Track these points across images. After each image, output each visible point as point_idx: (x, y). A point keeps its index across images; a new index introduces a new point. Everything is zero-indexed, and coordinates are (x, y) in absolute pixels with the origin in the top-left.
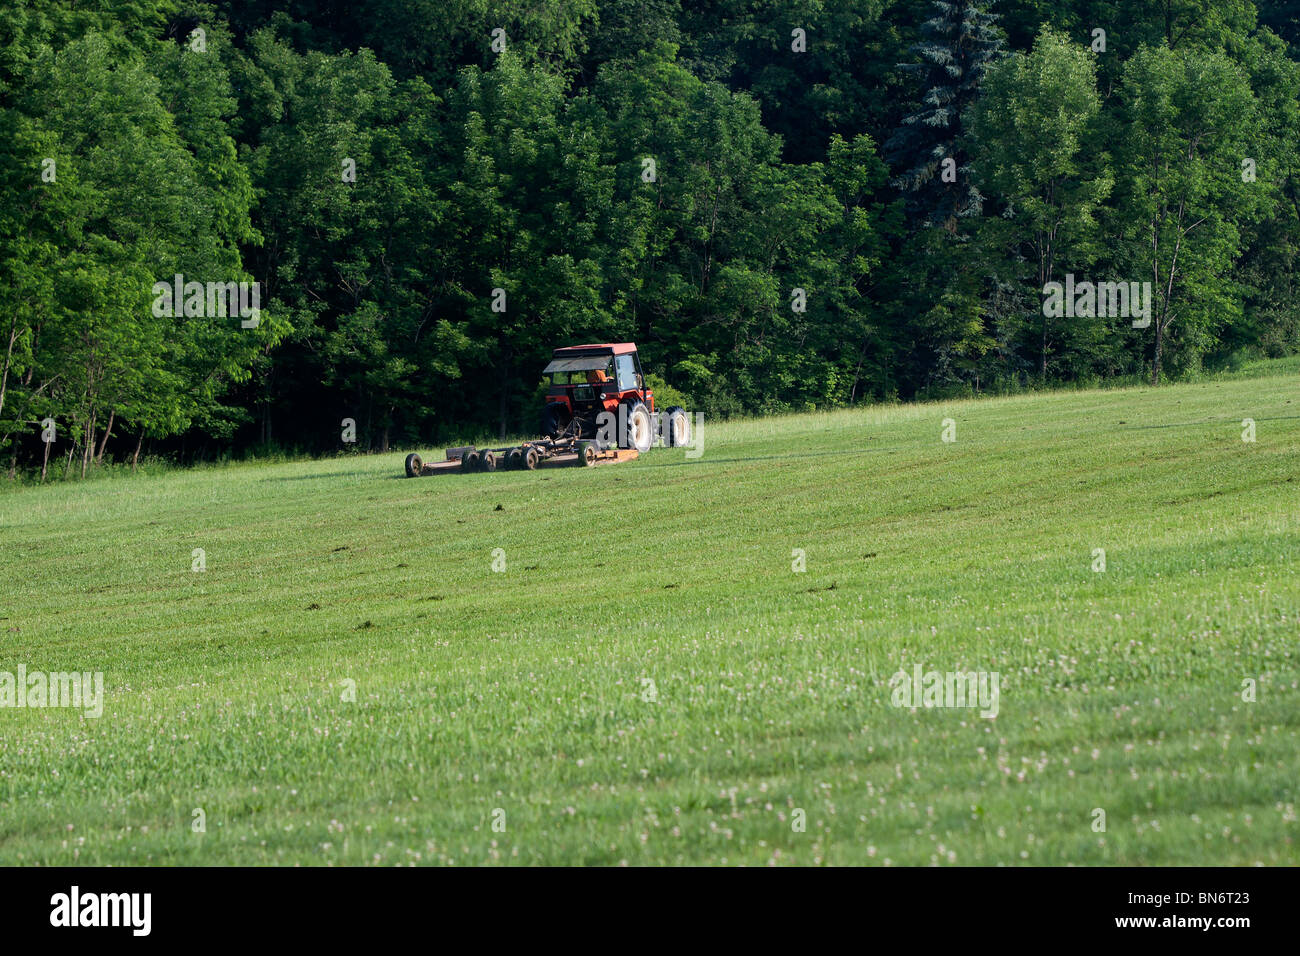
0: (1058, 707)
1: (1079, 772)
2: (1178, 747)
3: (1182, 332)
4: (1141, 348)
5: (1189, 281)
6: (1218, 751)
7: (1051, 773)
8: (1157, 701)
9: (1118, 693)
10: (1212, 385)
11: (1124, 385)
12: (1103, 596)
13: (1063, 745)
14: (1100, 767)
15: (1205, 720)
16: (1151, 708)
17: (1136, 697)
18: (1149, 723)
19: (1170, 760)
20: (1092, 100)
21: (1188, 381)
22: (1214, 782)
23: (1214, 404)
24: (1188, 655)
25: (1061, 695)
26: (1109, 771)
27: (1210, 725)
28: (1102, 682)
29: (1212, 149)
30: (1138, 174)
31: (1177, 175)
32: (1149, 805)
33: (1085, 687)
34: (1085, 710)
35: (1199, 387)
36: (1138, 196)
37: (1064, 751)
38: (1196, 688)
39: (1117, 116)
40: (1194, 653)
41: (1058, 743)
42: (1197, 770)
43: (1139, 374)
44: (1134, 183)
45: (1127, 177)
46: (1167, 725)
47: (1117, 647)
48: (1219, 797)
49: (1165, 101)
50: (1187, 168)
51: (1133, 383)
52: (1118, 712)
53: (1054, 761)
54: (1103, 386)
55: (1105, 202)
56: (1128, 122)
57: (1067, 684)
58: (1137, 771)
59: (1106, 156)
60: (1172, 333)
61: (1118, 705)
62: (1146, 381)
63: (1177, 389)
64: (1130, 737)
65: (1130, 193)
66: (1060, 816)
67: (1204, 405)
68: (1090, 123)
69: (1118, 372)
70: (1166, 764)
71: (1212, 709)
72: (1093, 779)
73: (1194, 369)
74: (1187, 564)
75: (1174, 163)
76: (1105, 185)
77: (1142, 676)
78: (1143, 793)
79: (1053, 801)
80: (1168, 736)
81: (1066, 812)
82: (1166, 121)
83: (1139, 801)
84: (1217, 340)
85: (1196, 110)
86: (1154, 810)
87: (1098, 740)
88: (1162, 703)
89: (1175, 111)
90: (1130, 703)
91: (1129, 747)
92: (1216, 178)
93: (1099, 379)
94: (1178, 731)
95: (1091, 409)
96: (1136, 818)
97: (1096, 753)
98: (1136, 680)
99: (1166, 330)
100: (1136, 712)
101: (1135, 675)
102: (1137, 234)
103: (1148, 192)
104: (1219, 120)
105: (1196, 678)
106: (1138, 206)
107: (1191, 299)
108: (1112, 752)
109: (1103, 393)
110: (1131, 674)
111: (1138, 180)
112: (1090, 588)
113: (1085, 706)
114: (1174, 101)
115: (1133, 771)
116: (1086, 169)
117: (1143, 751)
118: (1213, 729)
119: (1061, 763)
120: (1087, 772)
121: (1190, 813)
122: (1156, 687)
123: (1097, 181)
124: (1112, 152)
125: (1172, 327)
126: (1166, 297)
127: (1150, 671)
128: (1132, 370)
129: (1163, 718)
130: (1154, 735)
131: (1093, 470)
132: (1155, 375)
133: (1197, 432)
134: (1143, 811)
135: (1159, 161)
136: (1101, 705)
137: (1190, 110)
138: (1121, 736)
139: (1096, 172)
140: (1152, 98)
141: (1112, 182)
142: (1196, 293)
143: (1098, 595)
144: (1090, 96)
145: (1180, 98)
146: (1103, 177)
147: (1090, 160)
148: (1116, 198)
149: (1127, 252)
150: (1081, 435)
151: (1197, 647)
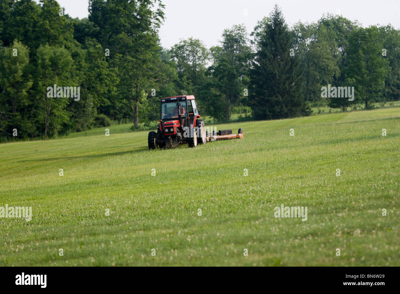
0: (26, 231)
1: (33, 249)
2: (60, 242)
3: (52, 125)
4: (41, 130)
5: (55, 111)
6: (71, 243)
7: (25, 250)
8: (53, 229)
9: (42, 227)
10: (61, 140)
11: (36, 140)
12: (35, 199)
13: (28, 242)
14: (39, 248)
15: (67, 234)
16: (52, 231)
17: (47, 228)
18: (51, 235)
19: (58, 246)
20: (26, 60)
21: (54, 139)
22: (71, 251)
23: (62, 145)
24: (61, 216)
25: (26, 228)
26: (41, 249)
27: (68, 235)
28: (37, 224)
29: (61, 74)
30: (40, 81)
31: (51, 81)
32: (53, 258)
33: (32, 225)
34: (33, 232)
35: (57, 140)
36: (40, 87)
37: (28, 243)
38: (64, 225)
39: (34, 65)
40: (62, 215)
41: (26, 241)
42: (66, 248)
43: (41, 137)
44: (39, 84)
45: (37, 82)
46: (57, 236)
47: (41, 214)
48: (73, 256)
49: (47, 61)
50: (53, 79)
51: (39, 139)
52: (43, 232)
53: (26, 246)
54: (31, 140)
55: (30, 89)
56: (37, 66)
57: (27, 225)
58: (49, 249)
59: (31, 76)
60: (50, 125)
61: (42, 230)
62: (43, 139)
63: (51, 141)
64: (47, 239)
65: (38, 86)
66: (29, 261)
67: (60, 145)
68: (26, 67)
69: (35, 136)
70: (57, 246)
71: (69, 231)
72: (37, 251)
73: (56, 135)
74: (58, 191)
75: (50, 78)
76: (30, 84)
77: (49, 222)
78: (51, 255)
79: (27, 258)
80: (57, 239)
81: (30, 260)
82: (48, 66)
83: (51, 257)
84: (62, 127)
85: (56, 63)
86: (55, 260)
87: (38, 240)
88: (55, 229)
89: (50, 63)
90: (45, 230)
91: (47, 242)
92: (62, 82)
93: (29, 138)
94: (60, 237)
95: (27, 147)
96: (50, 262)
97: (37, 244)
98: (47, 223)
99: (48, 124)
100: (48, 232)
101: (46, 222)
102: (40, 98)
103: (43, 86)
104: (63, 66)
105: (63, 223)
106: (40, 90)
107: (55, 116)
108: (42, 243)
109: (31, 142)
110: (45, 222)
111: (40, 83)
112: (31, 197)
113: (33, 231)
114: (50, 61)
115: (48, 248)
116: (25, 79)
117: (51, 243)
118: (69, 237)
119: (28, 247)
120: (35, 249)
121: (65, 260)
122: (53, 225)
123: (28, 83)
124: (33, 75)
125: (50, 124)
126: (48, 115)
127: (50, 221)
128: (38, 136)
129: (55, 234)
130: (53, 239)
131: (29, 164)
132: (45, 137)
133: (58, 153)
134: (52, 260)
135: (46, 77)
136: (38, 231)
137: (54, 63)
138: (44, 239)
139: (28, 80)
140: (43, 60)
141: (32, 83)
142: (57, 114)
143: (33, 199)
144: (26, 59)
145: (51, 60)
146: (30, 81)
147: (26, 77)
148: (33, 88)
149: (37, 103)
150: (26, 154)
151: (63, 214)
